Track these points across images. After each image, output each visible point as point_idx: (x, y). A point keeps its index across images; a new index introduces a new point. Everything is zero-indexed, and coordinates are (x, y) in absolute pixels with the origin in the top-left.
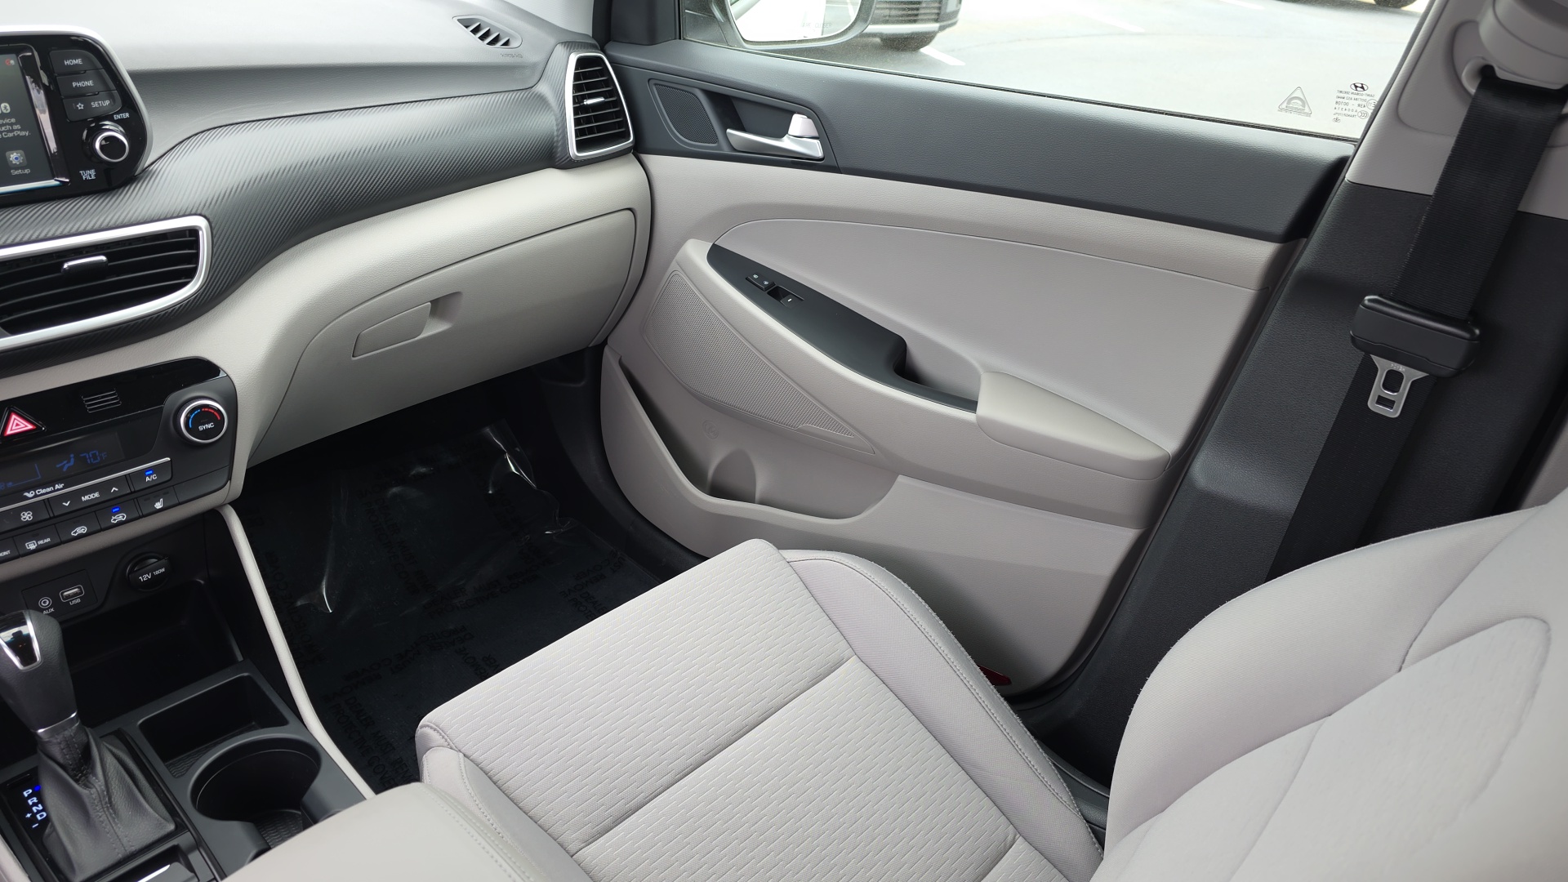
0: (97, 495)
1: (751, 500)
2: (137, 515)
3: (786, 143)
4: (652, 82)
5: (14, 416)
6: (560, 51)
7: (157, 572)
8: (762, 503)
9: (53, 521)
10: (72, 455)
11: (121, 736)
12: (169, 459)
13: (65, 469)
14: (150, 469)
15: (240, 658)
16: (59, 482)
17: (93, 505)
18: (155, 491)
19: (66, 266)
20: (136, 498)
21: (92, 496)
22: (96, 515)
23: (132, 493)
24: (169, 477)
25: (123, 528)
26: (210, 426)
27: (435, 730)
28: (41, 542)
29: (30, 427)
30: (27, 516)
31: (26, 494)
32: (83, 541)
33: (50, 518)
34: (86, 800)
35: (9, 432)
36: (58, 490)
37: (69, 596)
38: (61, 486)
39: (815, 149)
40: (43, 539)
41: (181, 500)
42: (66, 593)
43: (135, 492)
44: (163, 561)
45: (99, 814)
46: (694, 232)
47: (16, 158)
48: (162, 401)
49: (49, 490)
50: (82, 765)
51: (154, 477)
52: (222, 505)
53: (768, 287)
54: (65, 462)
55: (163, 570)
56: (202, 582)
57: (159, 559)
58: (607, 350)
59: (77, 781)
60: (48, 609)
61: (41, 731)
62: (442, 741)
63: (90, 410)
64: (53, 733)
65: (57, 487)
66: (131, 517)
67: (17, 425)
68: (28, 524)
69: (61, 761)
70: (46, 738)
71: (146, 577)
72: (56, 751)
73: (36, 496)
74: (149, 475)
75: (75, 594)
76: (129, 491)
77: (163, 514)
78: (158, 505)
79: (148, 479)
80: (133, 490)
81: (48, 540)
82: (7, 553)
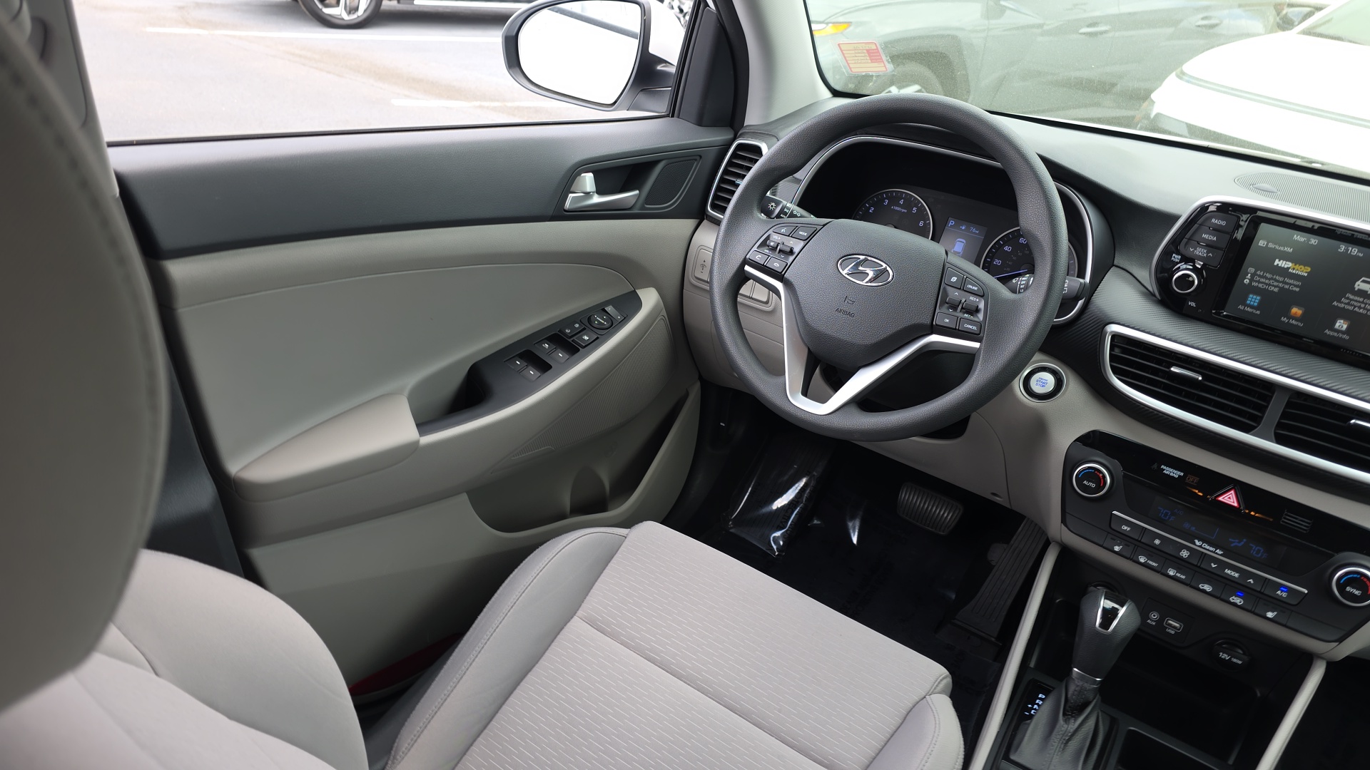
0: (1237, 575)
2: (1250, 608)
5: (1232, 492)
7: (1235, 660)
9: (1197, 569)
10: (1245, 540)
11: (1113, 723)
12: (1306, 592)
13: (1232, 545)
14: (1286, 587)
15: (1231, 762)
16: (1221, 549)
17: (1229, 580)
18: (1276, 604)
19: (1353, 421)
20: (1259, 598)
21: (1233, 573)
22: (1225, 587)
23: (1260, 592)
24: (1295, 603)
25: (1233, 609)
26: (1357, 592)
28: (1178, 575)
29: (1236, 504)
30: (1185, 554)
31: (1196, 541)
32: (1202, 596)
33: (1196, 566)
34: (1058, 727)
35: (1220, 499)
36: (1218, 554)
37: (1170, 625)
38: (1221, 553)
40: (1182, 574)
41: (1288, 624)
42: (1170, 622)
43: (1262, 593)
44: (1246, 658)
45: (1055, 741)
48: (1338, 551)
49: (1211, 549)
50: (1073, 710)
51: (1284, 595)
52: (1320, 657)
54: (1237, 541)
55: (1240, 662)
56: (1259, 695)
57: (1244, 654)
59: (1064, 714)
60: (1152, 621)
61: (1076, 669)
63: (1283, 521)
64: (1081, 678)
65: (1218, 551)
66: (1246, 607)
67: (1229, 498)
68: (1182, 559)
69: (1069, 696)
70: (1074, 675)
71: (1225, 656)
72: (1072, 688)
73: (1200, 546)
74: (1282, 591)
75: (1175, 627)
76: (1259, 590)
77: (1267, 623)
78: (1270, 615)
79: (1279, 592)
80: (1262, 591)
81: (1183, 577)
82: (1154, 564)
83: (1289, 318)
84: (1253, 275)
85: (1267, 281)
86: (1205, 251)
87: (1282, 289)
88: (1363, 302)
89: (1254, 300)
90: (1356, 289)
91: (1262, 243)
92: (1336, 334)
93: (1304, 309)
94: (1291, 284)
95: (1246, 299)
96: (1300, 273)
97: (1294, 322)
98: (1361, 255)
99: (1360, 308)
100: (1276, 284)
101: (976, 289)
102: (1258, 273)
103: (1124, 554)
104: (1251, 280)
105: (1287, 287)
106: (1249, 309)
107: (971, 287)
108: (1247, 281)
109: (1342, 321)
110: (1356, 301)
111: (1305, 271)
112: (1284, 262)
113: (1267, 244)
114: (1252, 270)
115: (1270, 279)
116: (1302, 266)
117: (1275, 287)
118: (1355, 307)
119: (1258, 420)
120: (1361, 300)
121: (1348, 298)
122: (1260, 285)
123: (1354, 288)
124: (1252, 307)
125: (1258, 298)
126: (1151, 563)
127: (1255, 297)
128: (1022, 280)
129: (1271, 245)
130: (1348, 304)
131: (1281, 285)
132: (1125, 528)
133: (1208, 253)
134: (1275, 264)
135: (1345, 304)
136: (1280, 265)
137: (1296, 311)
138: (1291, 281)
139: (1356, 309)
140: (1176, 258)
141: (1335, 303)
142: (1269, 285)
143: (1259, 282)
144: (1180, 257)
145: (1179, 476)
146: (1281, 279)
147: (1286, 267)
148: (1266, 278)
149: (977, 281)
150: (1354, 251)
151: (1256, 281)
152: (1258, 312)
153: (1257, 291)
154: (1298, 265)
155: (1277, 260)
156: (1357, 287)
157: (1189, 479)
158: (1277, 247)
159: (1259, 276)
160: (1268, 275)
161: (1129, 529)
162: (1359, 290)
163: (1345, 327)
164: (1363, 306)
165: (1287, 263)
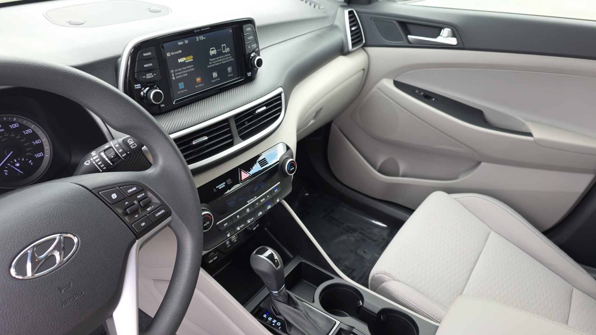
0: (264, 199)
1: (397, 175)
2: (273, 205)
3: (439, 40)
4: (372, 19)
5: (242, 172)
6: (340, 10)
7: (257, 226)
8: (404, 176)
10: (257, 185)
12: (279, 183)
13: (255, 191)
14: (275, 187)
15: (291, 256)
16: (255, 195)
17: (263, 203)
18: (277, 195)
19: (257, 112)
20: (272, 199)
22: (264, 206)
24: (280, 189)
26: (293, 168)
27: (385, 274)
28: (251, 220)
29: (248, 176)
30: (248, 210)
31: (248, 202)
33: (253, 210)
35: (242, 179)
36: (255, 199)
39: (453, 41)
40: (251, 218)
41: (283, 198)
45: (310, 320)
46: (387, 76)
47: (230, 70)
49: (253, 199)
51: (277, 190)
53: (423, 95)
54: (256, 188)
56: (266, 228)
58: (333, 124)
60: (228, 245)
61: (276, 292)
62: (390, 278)
65: (255, 198)
67: (244, 175)
68: (248, 213)
70: (277, 295)
71: (255, 229)
72: (281, 299)
73: (250, 202)
76: (271, 197)
78: (277, 201)
79: (275, 191)
80: (273, 196)
81: (253, 218)
82: (243, 225)
83: (198, 85)
84: (174, 73)
85: (181, 73)
86: (151, 74)
87: (188, 73)
88: (216, 60)
89: (181, 85)
90: (211, 55)
91: (168, 55)
92: (215, 80)
93: (200, 77)
94: (189, 68)
95: (179, 87)
96: (190, 61)
97: (200, 85)
98: (205, 38)
99: (216, 63)
100: (185, 72)
101: (135, 189)
102: (176, 71)
103: (232, 234)
104: (175, 76)
105: (189, 70)
106: (182, 91)
107: (130, 191)
108: (174, 78)
109: (214, 73)
110: (214, 61)
111: (191, 58)
112: (182, 59)
113: (171, 54)
114: (172, 71)
115: (181, 71)
116: (189, 57)
117: (185, 73)
118: (214, 63)
119: (231, 137)
120: (215, 59)
121: (211, 61)
122: (180, 77)
123: (210, 55)
124: (183, 89)
125: (183, 83)
126: (241, 226)
127: (181, 84)
128: (94, 160)
129: (173, 54)
130: (212, 64)
131: (187, 71)
132: (225, 225)
133: (153, 74)
134: (179, 62)
135: (211, 64)
136: (181, 62)
137: (198, 80)
138: (189, 67)
139: (216, 64)
140: (138, 86)
141: (208, 67)
142: (183, 74)
143: (178, 75)
144: (139, 85)
145: (225, 184)
146: (185, 68)
147: (184, 61)
148: (180, 71)
149: (130, 184)
150: (202, 38)
151: (177, 76)
152: (186, 90)
153: (180, 80)
154: (187, 57)
155: (179, 60)
156: (211, 54)
157: (228, 182)
158: (175, 53)
159: (177, 72)
160: (180, 70)
161: (227, 224)
162: (212, 55)
163: (216, 74)
164: (217, 61)
165: (183, 58)
